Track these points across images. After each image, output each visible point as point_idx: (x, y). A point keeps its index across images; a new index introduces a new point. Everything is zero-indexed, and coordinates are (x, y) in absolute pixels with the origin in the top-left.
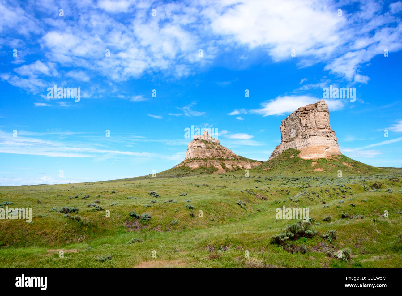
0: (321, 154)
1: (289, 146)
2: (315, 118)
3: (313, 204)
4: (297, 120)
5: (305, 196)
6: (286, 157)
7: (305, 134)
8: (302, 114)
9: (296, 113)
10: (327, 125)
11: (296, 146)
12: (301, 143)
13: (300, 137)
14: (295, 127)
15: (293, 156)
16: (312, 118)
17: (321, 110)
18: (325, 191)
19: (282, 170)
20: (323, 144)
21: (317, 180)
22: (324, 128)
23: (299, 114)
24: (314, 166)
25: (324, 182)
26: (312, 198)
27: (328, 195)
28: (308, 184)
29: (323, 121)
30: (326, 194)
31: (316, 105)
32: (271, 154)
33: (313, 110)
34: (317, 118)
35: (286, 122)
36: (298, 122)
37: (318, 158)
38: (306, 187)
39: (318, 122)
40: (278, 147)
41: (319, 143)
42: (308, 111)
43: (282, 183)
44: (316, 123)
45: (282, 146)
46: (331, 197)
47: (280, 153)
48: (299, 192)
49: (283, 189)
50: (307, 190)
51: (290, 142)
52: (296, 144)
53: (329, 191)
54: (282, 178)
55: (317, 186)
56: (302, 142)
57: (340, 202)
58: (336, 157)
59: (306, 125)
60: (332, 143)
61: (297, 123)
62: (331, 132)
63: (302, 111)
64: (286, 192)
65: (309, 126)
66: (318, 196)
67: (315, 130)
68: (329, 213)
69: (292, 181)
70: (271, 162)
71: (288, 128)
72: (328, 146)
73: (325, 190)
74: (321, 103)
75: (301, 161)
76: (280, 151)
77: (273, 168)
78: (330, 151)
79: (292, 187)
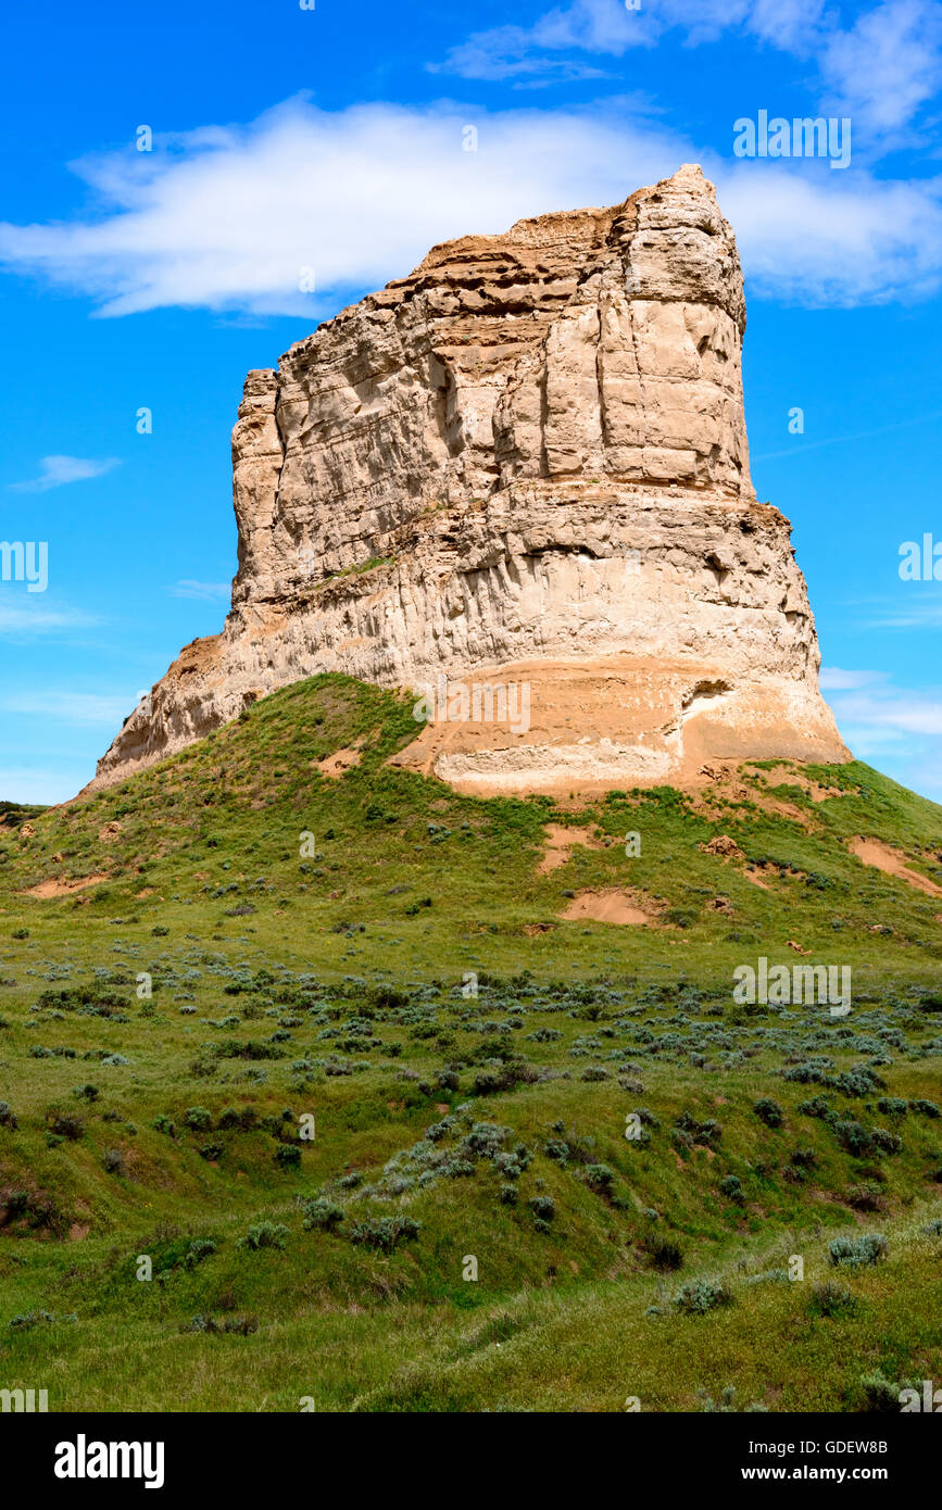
0: (641, 750)
1: (314, 649)
2: (599, 370)
3: (552, 1271)
4: (408, 380)
5: (471, 1185)
6: (283, 768)
7: (490, 534)
8: (464, 311)
9: (408, 297)
10: (716, 448)
11: (391, 648)
12: (442, 624)
13: (436, 561)
14: (386, 454)
15: (350, 758)
16: (571, 369)
17: (666, 289)
18: (679, 1133)
19: (231, 903)
20: (664, 643)
21: (593, 1015)
22: (687, 481)
23: (438, 313)
24: (565, 872)
25: (666, 1035)
26: (544, 1200)
27: (711, 1175)
28: (505, 1058)
29: (681, 402)
30: (681, 1164)
31: (616, 231)
32: (118, 731)
33: (584, 278)
34: (620, 373)
35: (292, 391)
36: (423, 394)
37: (602, 790)
38: (485, 1088)
39: (632, 416)
40: (194, 658)
41: (624, 628)
42: (536, 290)
43: (227, 1037)
44: (604, 422)
45: (242, 650)
46: (739, 1200)
47: (215, 719)
48: (406, 1143)
49: (239, 1108)
50: (494, 1120)
51: (324, 606)
52: (386, 632)
53: (717, 1134)
54: (233, 991)
55: (599, 1077)
56: (454, 613)
57: (845, 1253)
58: (791, 781)
59: (503, 434)
60: (751, 642)
61: (410, 405)
62: (756, 520)
63: (472, 285)
64: (275, 1143)
65: (533, 446)
66: (603, 1186)
67: (594, 491)
68: (732, 1365)
69: (336, 1016)
70: (119, 815)
71: (316, 459)
72: (719, 664)
73: (679, 1123)
74: (672, 209)
75: (437, 815)
76: (219, 697)
77: (134, 875)
78: (730, 721)
79: (332, 1086)
